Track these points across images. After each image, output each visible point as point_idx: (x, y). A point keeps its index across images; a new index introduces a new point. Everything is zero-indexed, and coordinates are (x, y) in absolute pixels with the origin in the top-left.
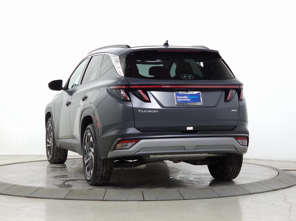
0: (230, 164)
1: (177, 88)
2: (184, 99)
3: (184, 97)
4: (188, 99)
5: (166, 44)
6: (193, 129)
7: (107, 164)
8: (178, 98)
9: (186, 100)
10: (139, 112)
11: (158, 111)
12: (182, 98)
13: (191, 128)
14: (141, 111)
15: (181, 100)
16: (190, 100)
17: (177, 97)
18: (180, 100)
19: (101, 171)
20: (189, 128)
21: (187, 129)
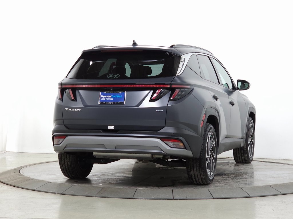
0: (189, 167)
1: (105, 87)
2: (108, 98)
3: (107, 97)
4: (112, 98)
5: (134, 44)
6: (114, 128)
7: (67, 159)
8: (102, 98)
9: (109, 99)
10: (66, 110)
11: (80, 110)
12: (105, 98)
13: (112, 127)
14: (67, 109)
15: (105, 99)
16: (113, 99)
17: (101, 96)
18: (103, 99)
19: (64, 165)
20: (110, 127)
21: (108, 128)
